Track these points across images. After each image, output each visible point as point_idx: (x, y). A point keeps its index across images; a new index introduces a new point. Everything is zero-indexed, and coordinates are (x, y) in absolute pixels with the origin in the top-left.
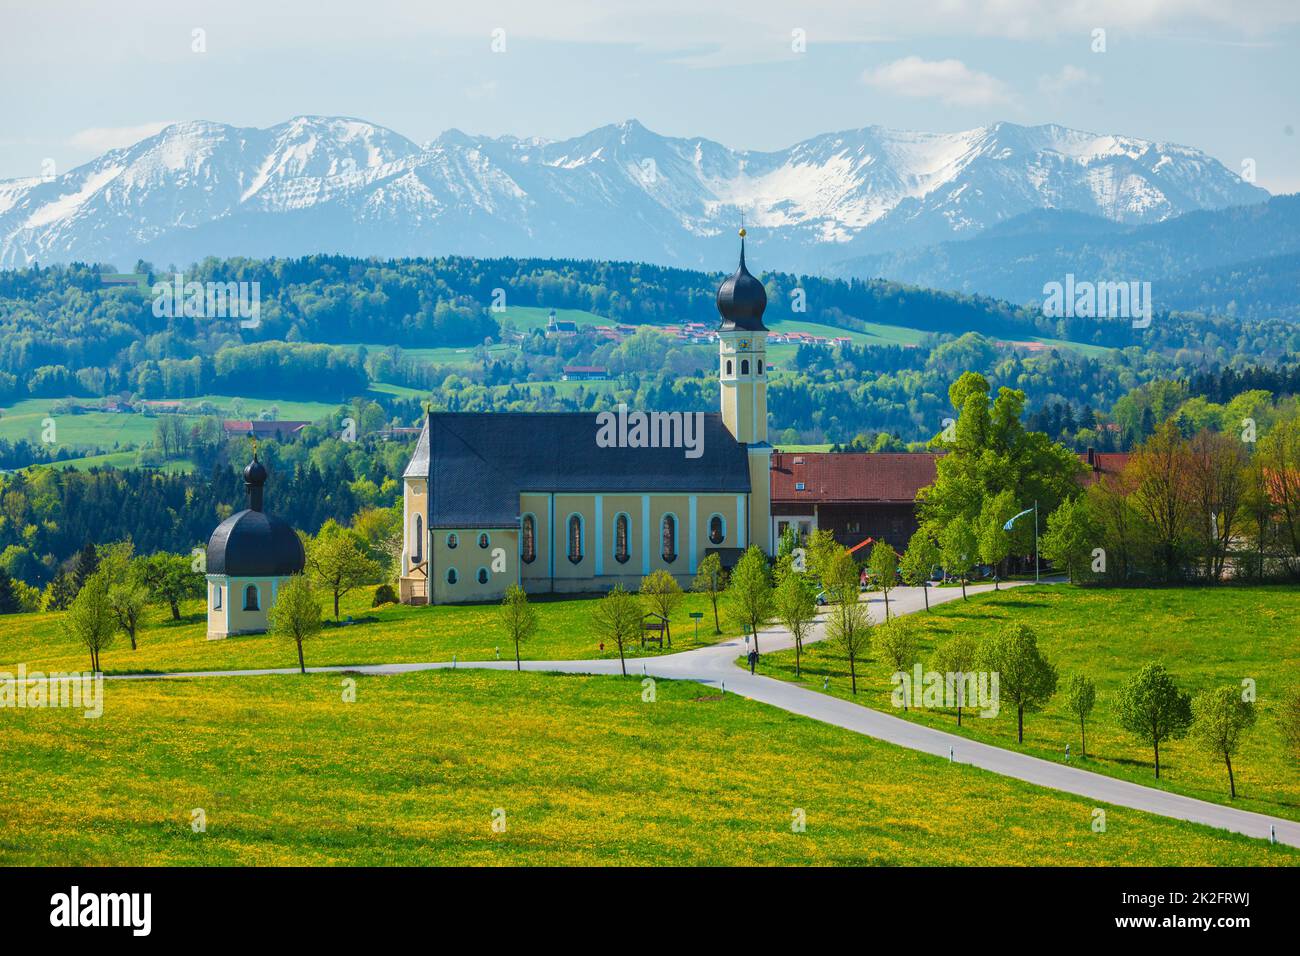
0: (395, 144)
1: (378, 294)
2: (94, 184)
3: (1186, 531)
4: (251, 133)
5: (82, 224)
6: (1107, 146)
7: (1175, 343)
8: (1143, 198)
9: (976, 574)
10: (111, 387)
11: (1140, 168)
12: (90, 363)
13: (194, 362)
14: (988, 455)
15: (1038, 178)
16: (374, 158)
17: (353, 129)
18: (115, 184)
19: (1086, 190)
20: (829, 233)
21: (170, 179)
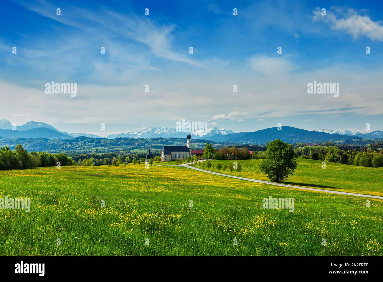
0: (167, 129)
1: (165, 140)
2: (143, 132)
3: (225, 155)
4: (155, 128)
5: (142, 135)
6: (222, 129)
7: (227, 144)
8: (225, 133)
9: (207, 159)
10: (143, 148)
11: (225, 131)
12: (142, 146)
13: (150, 146)
14: (209, 149)
15: (217, 132)
16: (165, 130)
17: (163, 128)
18: (144, 132)
19: (221, 133)
20: (201, 136)
21: (149, 132)
